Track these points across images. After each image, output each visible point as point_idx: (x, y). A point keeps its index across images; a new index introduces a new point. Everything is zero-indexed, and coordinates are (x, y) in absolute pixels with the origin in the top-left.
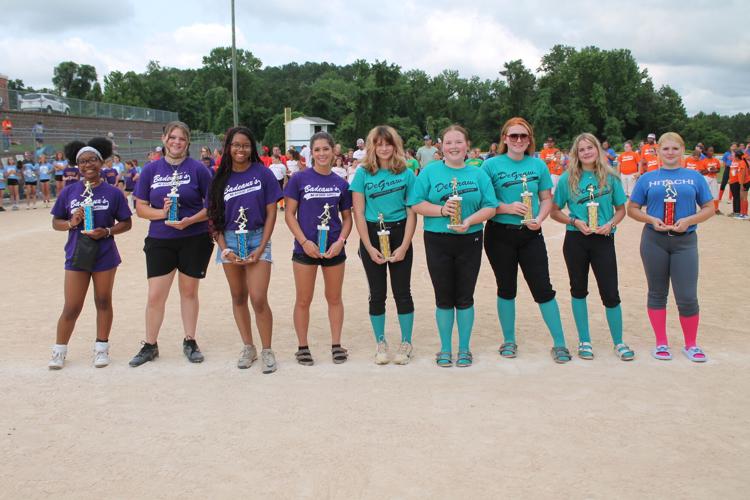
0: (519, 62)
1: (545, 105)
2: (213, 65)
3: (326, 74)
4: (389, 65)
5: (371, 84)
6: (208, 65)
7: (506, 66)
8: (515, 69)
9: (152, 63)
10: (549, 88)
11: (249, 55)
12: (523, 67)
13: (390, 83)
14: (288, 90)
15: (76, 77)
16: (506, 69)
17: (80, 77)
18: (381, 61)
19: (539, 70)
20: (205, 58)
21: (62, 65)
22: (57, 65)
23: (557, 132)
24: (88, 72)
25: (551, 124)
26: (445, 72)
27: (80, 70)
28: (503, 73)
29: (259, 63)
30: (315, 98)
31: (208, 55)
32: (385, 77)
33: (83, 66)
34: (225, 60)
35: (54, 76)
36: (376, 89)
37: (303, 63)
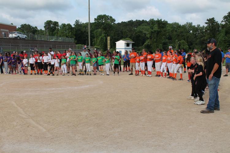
0: (213, 19)
1: (223, 35)
2: (98, 21)
3: (143, 24)
4: (163, 20)
5: (156, 28)
6: (96, 21)
7: (208, 20)
8: (211, 21)
9: (77, 20)
10: (225, 29)
11: (111, 17)
12: (215, 20)
13: (163, 27)
14: (128, 30)
15: (52, 25)
16: (208, 22)
17: (53, 26)
18: (159, 19)
19: (222, 21)
20: (95, 19)
21: (47, 21)
22: (46, 21)
23: (228, 46)
24: (56, 24)
25: (225, 43)
26: (187, 23)
27: (53, 23)
28: (206, 23)
29: (115, 20)
30: (136, 33)
31: (96, 18)
32: (161, 25)
33: (54, 22)
34: (102, 19)
35: (44, 25)
36: (158, 29)
37: (135, 20)
